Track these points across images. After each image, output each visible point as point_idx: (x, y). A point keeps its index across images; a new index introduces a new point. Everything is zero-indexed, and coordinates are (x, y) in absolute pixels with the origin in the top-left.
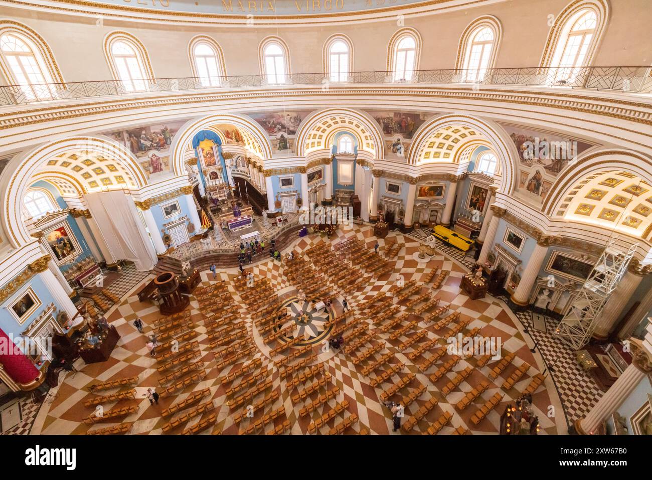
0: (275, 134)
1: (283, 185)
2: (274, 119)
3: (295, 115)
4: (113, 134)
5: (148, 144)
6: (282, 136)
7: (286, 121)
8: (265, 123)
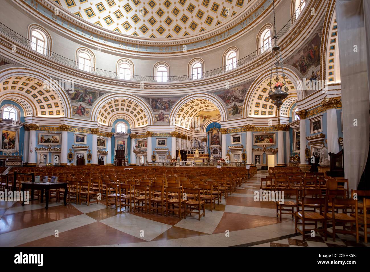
0: (230, 104)
1: (234, 141)
2: (229, 94)
3: (242, 88)
4: (146, 98)
5: (160, 106)
6: (235, 105)
7: (237, 94)
8: (224, 97)
